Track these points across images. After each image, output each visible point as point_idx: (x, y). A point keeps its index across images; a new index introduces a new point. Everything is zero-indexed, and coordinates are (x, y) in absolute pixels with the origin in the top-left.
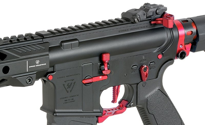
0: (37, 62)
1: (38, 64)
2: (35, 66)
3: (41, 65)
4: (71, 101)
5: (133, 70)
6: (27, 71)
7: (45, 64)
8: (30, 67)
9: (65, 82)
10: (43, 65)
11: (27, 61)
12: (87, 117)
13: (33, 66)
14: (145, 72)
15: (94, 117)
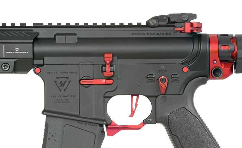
0: (17, 49)
1: (17, 51)
2: (13, 52)
3: (21, 52)
4: (65, 101)
5: (148, 80)
6: (4, 57)
7: (27, 52)
8: (7, 52)
9: (58, 78)
10: (24, 52)
11: (4, 46)
12: (87, 124)
13: (12, 52)
14: (162, 84)
15: (96, 126)
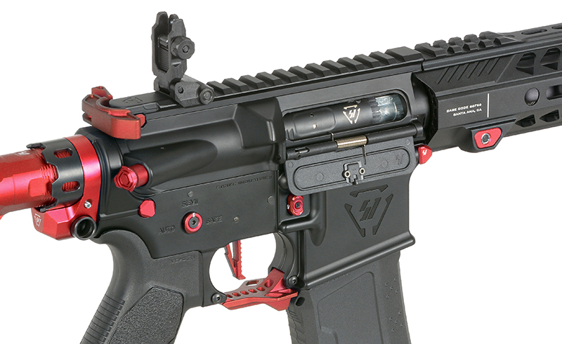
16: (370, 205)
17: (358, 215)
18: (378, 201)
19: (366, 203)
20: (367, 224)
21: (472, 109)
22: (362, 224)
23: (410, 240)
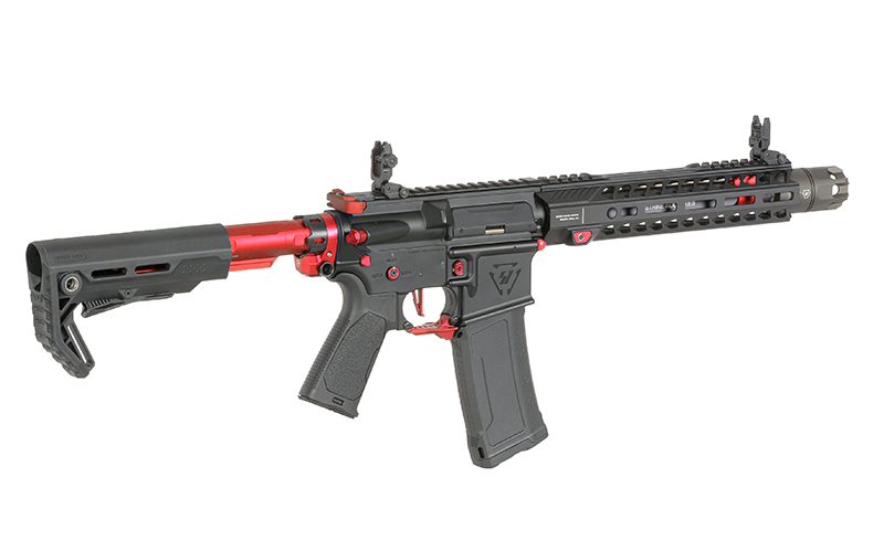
16: (506, 275)
17: (498, 281)
18: (511, 272)
19: (503, 273)
20: (504, 287)
21: (572, 217)
22: (501, 287)
23: (531, 301)
